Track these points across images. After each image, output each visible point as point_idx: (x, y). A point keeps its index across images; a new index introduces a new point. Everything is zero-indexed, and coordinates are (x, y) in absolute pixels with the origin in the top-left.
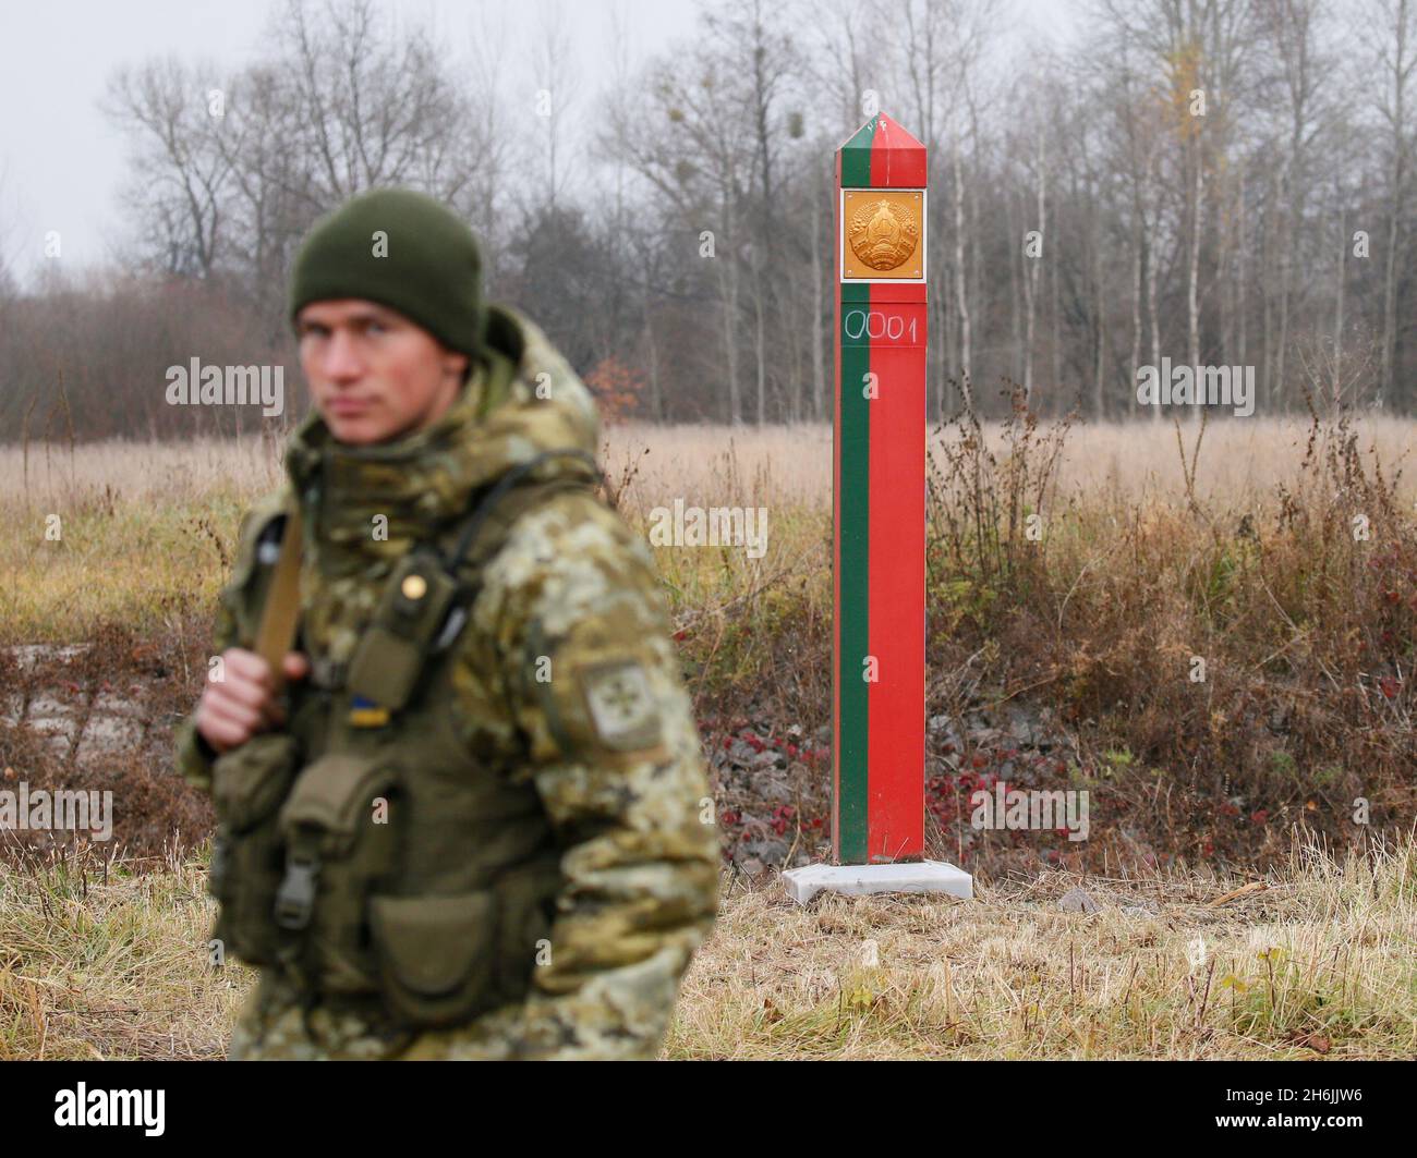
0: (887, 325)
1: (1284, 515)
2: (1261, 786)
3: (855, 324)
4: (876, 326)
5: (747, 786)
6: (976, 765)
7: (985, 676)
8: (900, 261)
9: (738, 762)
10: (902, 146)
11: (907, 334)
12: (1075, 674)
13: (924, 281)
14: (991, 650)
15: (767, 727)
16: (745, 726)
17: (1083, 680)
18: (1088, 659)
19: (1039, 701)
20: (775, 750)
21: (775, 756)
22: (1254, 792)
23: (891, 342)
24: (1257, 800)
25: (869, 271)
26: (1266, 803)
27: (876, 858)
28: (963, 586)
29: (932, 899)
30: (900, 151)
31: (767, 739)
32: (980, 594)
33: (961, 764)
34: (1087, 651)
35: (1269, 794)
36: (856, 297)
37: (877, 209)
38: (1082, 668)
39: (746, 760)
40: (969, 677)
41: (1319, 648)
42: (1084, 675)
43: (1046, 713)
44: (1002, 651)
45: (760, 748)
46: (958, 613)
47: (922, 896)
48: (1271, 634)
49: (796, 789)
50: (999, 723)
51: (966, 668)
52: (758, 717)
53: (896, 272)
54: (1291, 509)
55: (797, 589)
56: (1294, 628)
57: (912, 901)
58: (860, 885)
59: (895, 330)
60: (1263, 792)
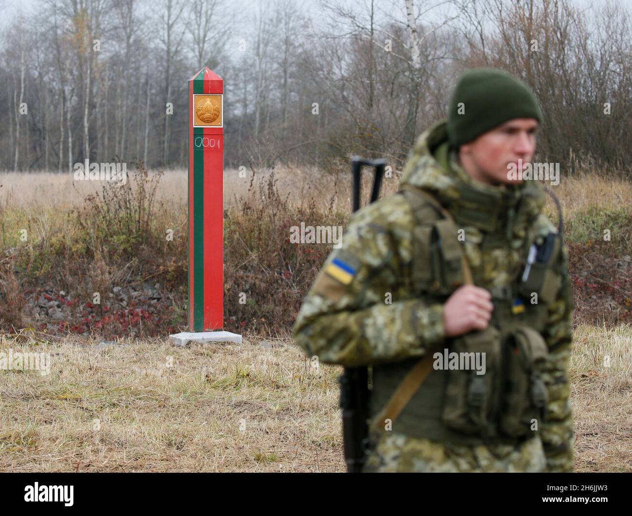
0: (210, 142)
1: (244, 209)
2: (242, 312)
3: (199, 142)
4: (206, 142)
5: (47, 314)
6: (133, 306)
7: (133, 272)
8: (214, 120)
9: (43, 305)
10: (214, 79)
11: (216, 146)
12: (170, 270)
13: (222, 127)
14: (135, 261)
15: (52, 292)
16: (43, 291)
17: (173, 273)
18: (175, 265)
19: (155, 281)
20: (56, 301)
21: (56, 303)
22: (240, 315)
23: (210, 148)
24: (241, 318)
25: (204, 123)
26: (245, 319)
27: (207, 330)
28: (123, 237)
29: (229, 343)
30: (214, 81)
31: (52, 296)
32: (129, 240)
33: (127, 305)
34: (174, 262)
35: (246, 315)
36: (199, 132)
37: (206, 102)
38: (173, 268)
39: (45, 304)
40: (126, 272)
41: (261, 260)
42: (173, 271)
43: (157, 286)
44: (140, 262)
45: (50, 300)
46: (122, 247)
47: (225, 343)
48: (242, 255)
49: (66, 315)
50: (139, 290)
51: (125, 268)
52: (47, 288)
53: (213, 123)
54: (247, 208)
55: (62, 239)
56: (250, 253)
57: (222, 345)
58: (203, 339)
59: (212, 144)
60: (243, 315)
